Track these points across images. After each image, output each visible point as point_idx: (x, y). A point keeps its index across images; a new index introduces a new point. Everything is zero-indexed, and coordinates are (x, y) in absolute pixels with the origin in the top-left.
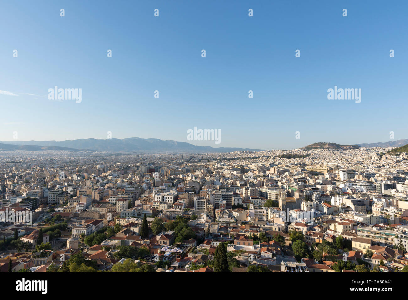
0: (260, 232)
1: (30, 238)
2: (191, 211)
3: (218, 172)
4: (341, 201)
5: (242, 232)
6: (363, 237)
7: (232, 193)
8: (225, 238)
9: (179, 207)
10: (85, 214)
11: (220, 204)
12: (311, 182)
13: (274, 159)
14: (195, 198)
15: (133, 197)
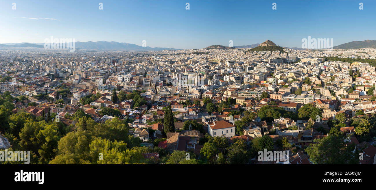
0: (185, 99)
1: (53, 95)
2: (141, 87)
3: (156, 63)
4: (229, 78)
5: (175, 100)
6: (241, 97)
7: (166, 76)
8: (165, 104)
9: (133, 85)
10: (78, 85)
11: (159, 83)
12: (212, 68)
13: (189, 55)
14: (144, 79)
15: (104, 77)
